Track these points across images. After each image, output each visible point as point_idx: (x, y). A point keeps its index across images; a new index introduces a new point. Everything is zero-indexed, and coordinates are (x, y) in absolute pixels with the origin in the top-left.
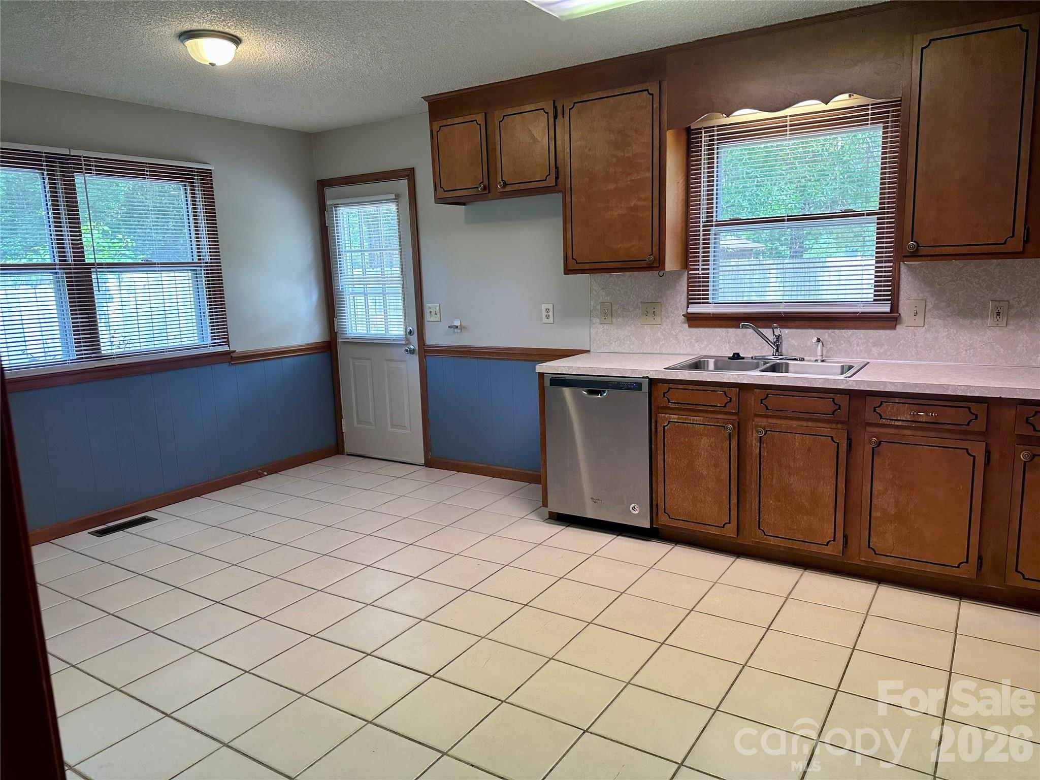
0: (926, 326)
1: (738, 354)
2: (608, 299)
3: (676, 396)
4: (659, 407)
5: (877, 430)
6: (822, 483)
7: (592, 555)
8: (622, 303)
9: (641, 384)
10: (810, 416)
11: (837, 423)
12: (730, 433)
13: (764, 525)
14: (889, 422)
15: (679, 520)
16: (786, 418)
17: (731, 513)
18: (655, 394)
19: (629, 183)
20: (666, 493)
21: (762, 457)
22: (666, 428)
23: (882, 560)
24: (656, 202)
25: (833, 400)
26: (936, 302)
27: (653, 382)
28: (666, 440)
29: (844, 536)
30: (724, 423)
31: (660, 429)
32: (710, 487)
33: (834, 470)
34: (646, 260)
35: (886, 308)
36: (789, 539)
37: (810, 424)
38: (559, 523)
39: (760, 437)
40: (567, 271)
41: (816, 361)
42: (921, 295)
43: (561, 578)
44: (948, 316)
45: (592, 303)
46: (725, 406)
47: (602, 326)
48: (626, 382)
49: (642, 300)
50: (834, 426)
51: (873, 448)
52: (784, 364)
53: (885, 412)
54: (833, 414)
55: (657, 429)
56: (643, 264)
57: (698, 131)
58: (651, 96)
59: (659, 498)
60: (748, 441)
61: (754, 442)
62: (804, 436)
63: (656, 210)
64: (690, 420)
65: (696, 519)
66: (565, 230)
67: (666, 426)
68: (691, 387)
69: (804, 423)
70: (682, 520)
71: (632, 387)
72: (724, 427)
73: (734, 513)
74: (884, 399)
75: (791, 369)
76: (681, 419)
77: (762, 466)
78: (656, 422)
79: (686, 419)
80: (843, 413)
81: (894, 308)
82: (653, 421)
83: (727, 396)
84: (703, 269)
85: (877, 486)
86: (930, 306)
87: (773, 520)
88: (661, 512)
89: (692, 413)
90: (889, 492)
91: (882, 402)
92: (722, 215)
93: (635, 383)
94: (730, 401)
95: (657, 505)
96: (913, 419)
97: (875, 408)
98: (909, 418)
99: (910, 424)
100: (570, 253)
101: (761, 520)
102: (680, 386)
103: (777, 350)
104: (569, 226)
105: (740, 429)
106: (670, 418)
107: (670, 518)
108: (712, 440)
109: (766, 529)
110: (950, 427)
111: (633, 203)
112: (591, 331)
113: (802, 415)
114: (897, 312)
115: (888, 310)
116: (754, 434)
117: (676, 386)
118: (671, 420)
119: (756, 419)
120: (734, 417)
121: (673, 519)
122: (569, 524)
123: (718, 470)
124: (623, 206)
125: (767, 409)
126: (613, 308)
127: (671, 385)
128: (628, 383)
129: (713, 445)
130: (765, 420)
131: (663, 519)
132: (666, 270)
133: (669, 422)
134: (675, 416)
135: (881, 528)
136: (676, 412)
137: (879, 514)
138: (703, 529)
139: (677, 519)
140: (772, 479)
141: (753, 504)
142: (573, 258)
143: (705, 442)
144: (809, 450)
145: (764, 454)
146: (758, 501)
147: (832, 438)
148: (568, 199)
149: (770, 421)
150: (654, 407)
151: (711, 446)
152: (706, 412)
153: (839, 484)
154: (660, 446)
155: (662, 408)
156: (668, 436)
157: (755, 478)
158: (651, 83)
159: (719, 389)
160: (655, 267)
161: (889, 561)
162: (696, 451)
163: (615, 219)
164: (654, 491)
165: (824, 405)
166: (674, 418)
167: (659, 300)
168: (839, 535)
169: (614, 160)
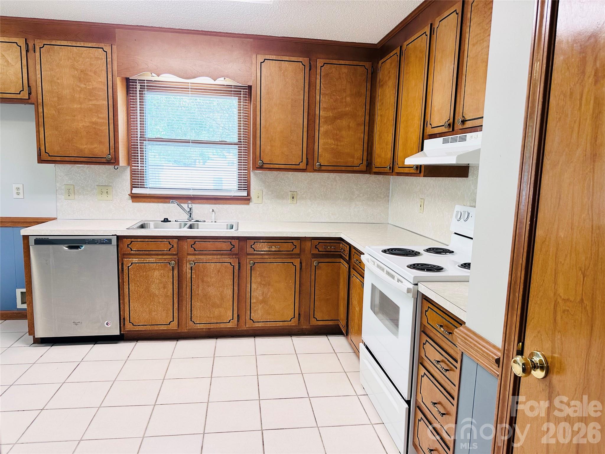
0: (263, 203)
1: (167, 219)
2: (71, 182)
3: (136, 246)
4: (124, 254)
5: (252, 257)
6: (226, 289)
7: (81, 362)
8: (82, 185)
9: (111, 240)
10: (219, 252)
11: (233, 255)
12: (173, 267)
13: (194, 318)
14: (258, 252)
15: (140, 325)
16: (205, 255)
17: (174, 315)
18: (121, 245)
19: (90, 106)
20: (130, 309)
21: (192, 278)
22: (130, 267)
23: (257, 325)
24: (111, 121)
25: (231, 242)
26: (267, 191)
27: (119, 238)
28: (130, 275)
29: (238, 316)
30: (169, 261)
31: (125, 268)
32: (160, 301)
33: (232, 281)
34: (106, 158)
35: (245, 194)
36: (208, 323)
37: (219, 257)
38: (44, 345)
39: (191, 267)
40: (41, 160)
41: (212, 222)
42: (260, 188)
43: (63, 383)
44: (272, 198)
45: (58, 185)
46: (169, 250)
47: (66, 201)
48: (99, 239)
49: (98, 184)
50: (231, 257)
51: (251, 266)
52: (196, 224)
53: (256, 247)
54: (231, 250)
55: (123, 268)
56: (104, 160)
57: (135, 81)
58: (105, 53)
59: (125, 314)
60: (184, 270)
61: (188, 270)
62: (216, 263)
63: (112, 126)
64: (147, 261)
65: (152, 323)
66: (38, 132)
67: (130, 266)
68: (147, 240)
69: (215, 257)
70: (142, 325)
71: (104, 242)
72: (169, 263)
73: (176, 315)
74: (255, 241)
75: (200, 227)
76: (140, 261)
77: (192, 284)
78: (122, 264)
79: (143, 260)
80: (236, 250)
81: (249, 194)
82: (120, 264)
83: (170, 244)
84: (141, 167)
85: (254, 286)
86: (264, 193)
87: (199, 314)
88: (127, 322)
89: (147, 257)
90: (259, 288)
91: (254, 242)
92: (149, 135)
93: (106, 239)
94: (173, 247)
95: (124, 319)
96: (269, 250)
97: (251, 246)
98: (267, 249)
99: (268, 252)
100: (43, 148)
101: (192, 316)
102: (139, 240)
103: (190, 216)
104: (42, 129)
105: (179, 264)
106: (133, 261)
107: (133, 325)
108: (162, 272)
109: (195, 320)
110: (285, 252)
111: (94, 119)
112: (58, 204)
113: (215, 252)
114: (250, 196)
115: (246, 195)
116: (188, 266)
117: (136, 240)
118: (134, 262)
119: (189, 257)
120: (175, 257)
121: (135, 325)
122: (53, 344)
123: (166, 290)
124: (86, 120)
125: (195, 250)
126: (75, 189)
127: (133, 240)
128: (101, 239)
129: (162, 275)
130: (194, 257)
131: (129, 327)
132: (120, 165)
133: (132, 263)
134: (136, 259)
135: (256, 308)
136: (137, 257)
137: (255, 301)
138: (156, 328)
139: (139, 325)
140: (198, 290)
141: (187, 307)
142: (45, 152)
143: (157, 273)
144: (219, 271)
145: (194, 276)
146: (190, 305)
147: (230, 263)
148: (41, 110)
149: (197, 257)
150: (121, 254)
151: (161, 276)
152: (157, 255)
153: (234, 287)
154: (126, 279)
155: (126, 254)
156: (131, 273)
157: (189, 291)
158: (105, 44)
159: (165, 240)
160: (112, 163)
161: (260, 325)
162: (151, 280)
163: (80, 128)
164: (121, 310)
165: (225, 246)
166: (135, 260)
167: (110, 185)
168: (236, 316)
169: (78, 89)
